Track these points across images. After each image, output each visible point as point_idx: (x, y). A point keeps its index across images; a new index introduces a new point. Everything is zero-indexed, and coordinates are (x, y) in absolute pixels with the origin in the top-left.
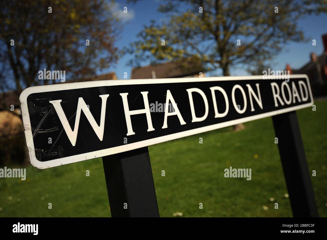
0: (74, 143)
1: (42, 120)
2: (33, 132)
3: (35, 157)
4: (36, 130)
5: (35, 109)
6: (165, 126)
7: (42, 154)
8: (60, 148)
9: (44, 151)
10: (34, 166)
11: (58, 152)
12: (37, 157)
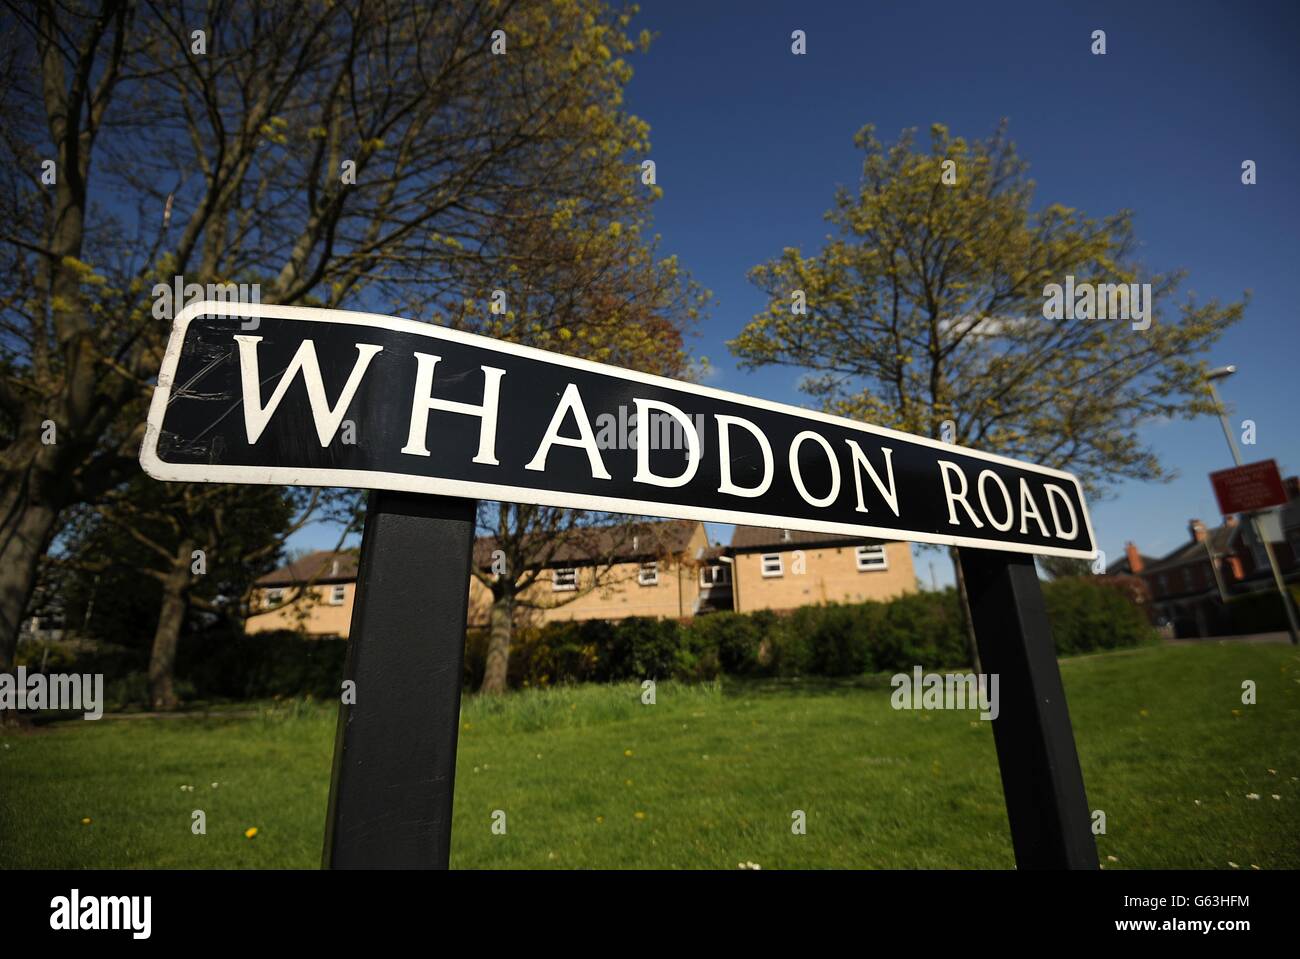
0: (253, 438)
1: (203, 371)
2: (172, 393)
3: (154, 449)
4: (180, 391)
5: (197, 346)
6: (538, 463)
7: (173, 444)
8: (217, 441)
9: (179, 439)
10: (144, 468)
11: (209, 449)
12: (158, 450)
